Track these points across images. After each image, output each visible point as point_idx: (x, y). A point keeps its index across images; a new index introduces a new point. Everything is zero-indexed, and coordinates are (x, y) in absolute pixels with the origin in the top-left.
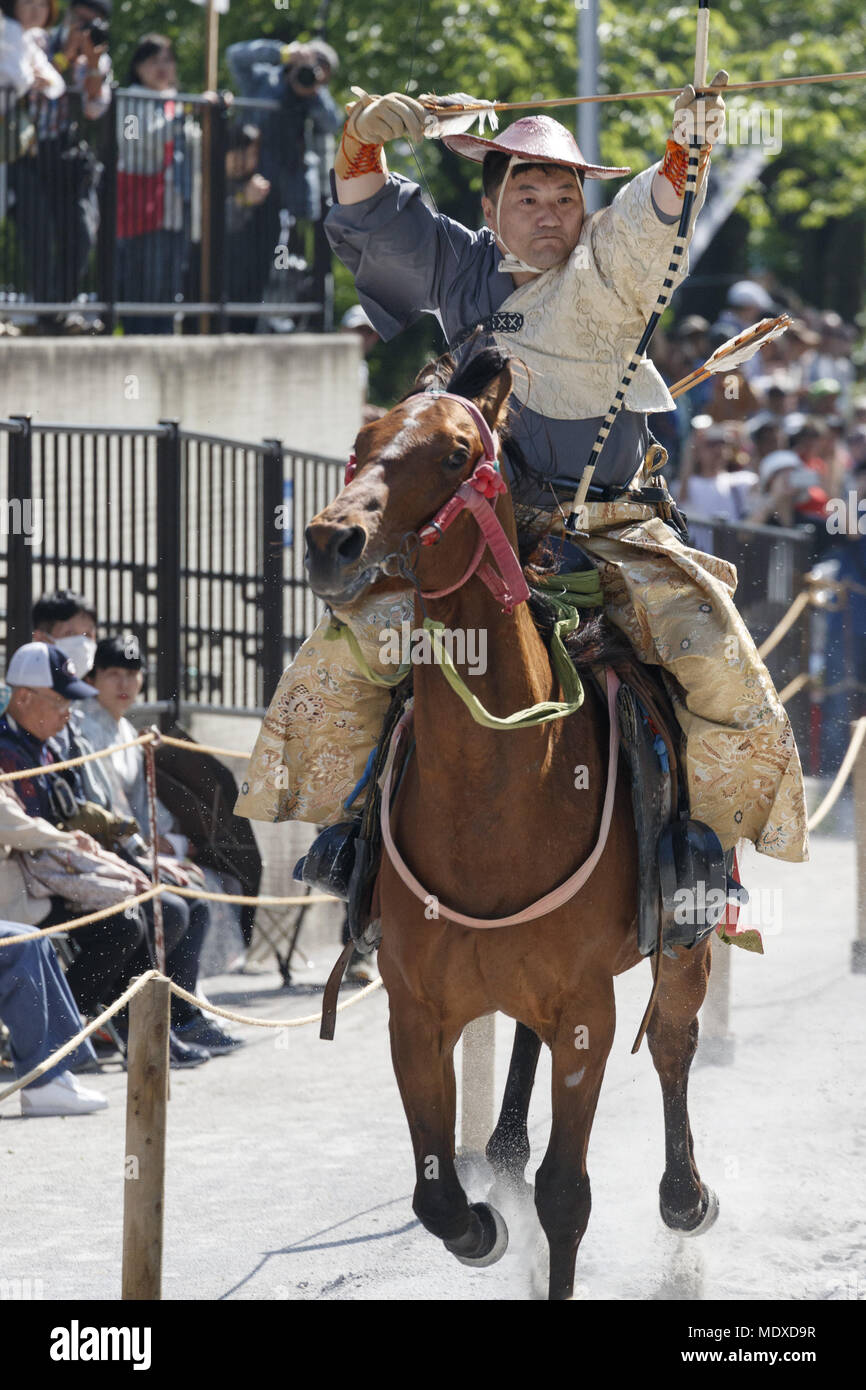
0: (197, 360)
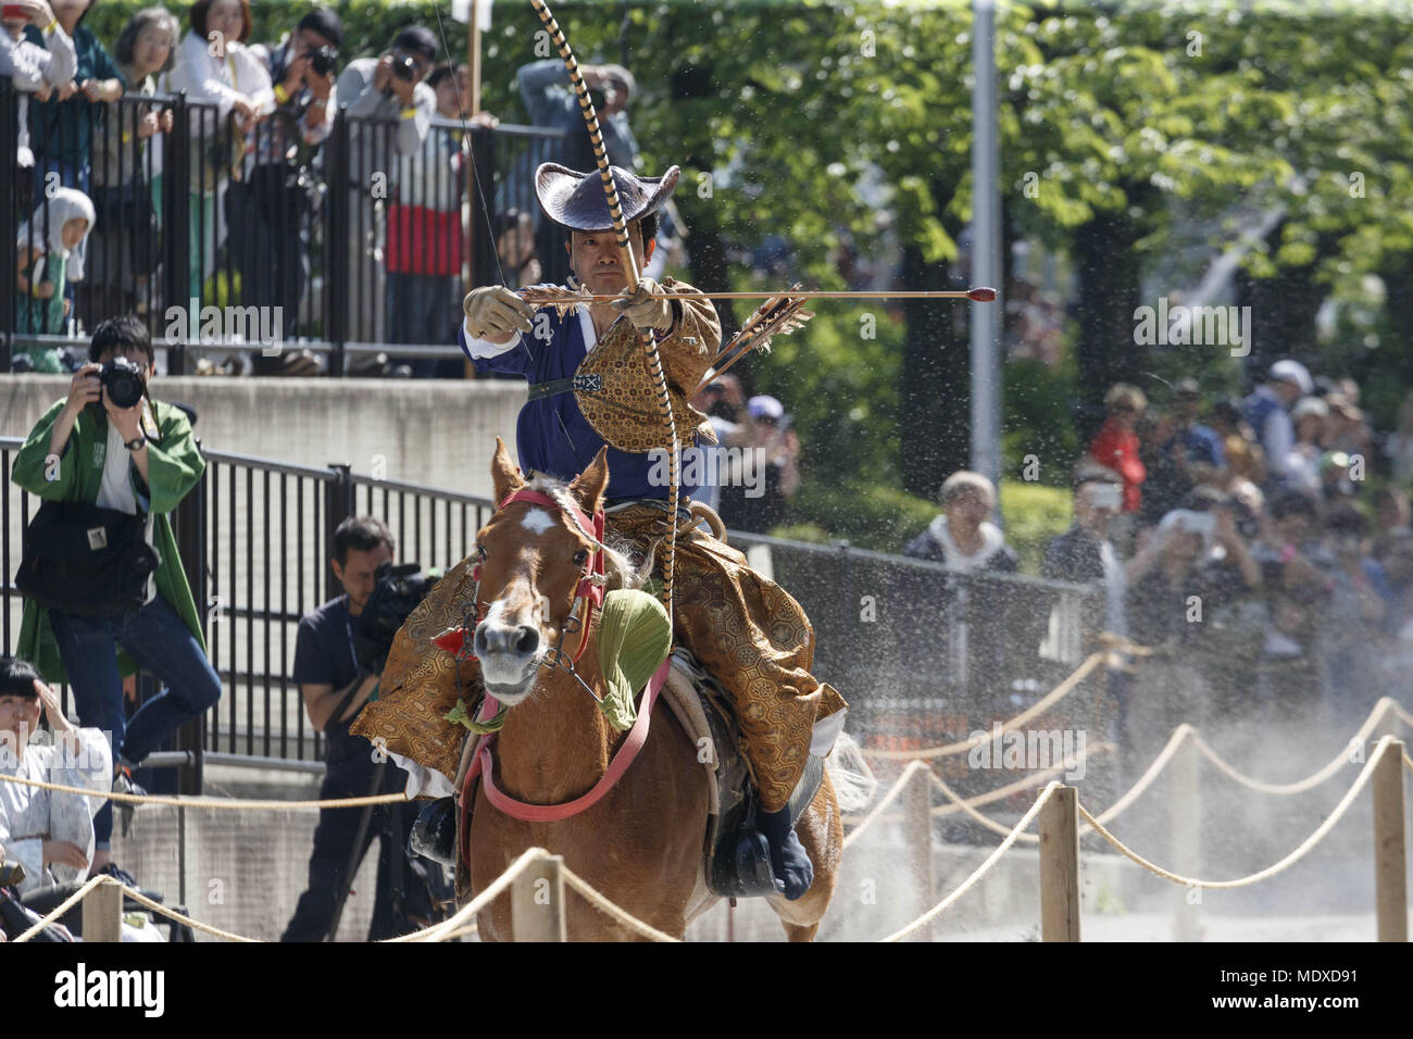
0: (448, 406)
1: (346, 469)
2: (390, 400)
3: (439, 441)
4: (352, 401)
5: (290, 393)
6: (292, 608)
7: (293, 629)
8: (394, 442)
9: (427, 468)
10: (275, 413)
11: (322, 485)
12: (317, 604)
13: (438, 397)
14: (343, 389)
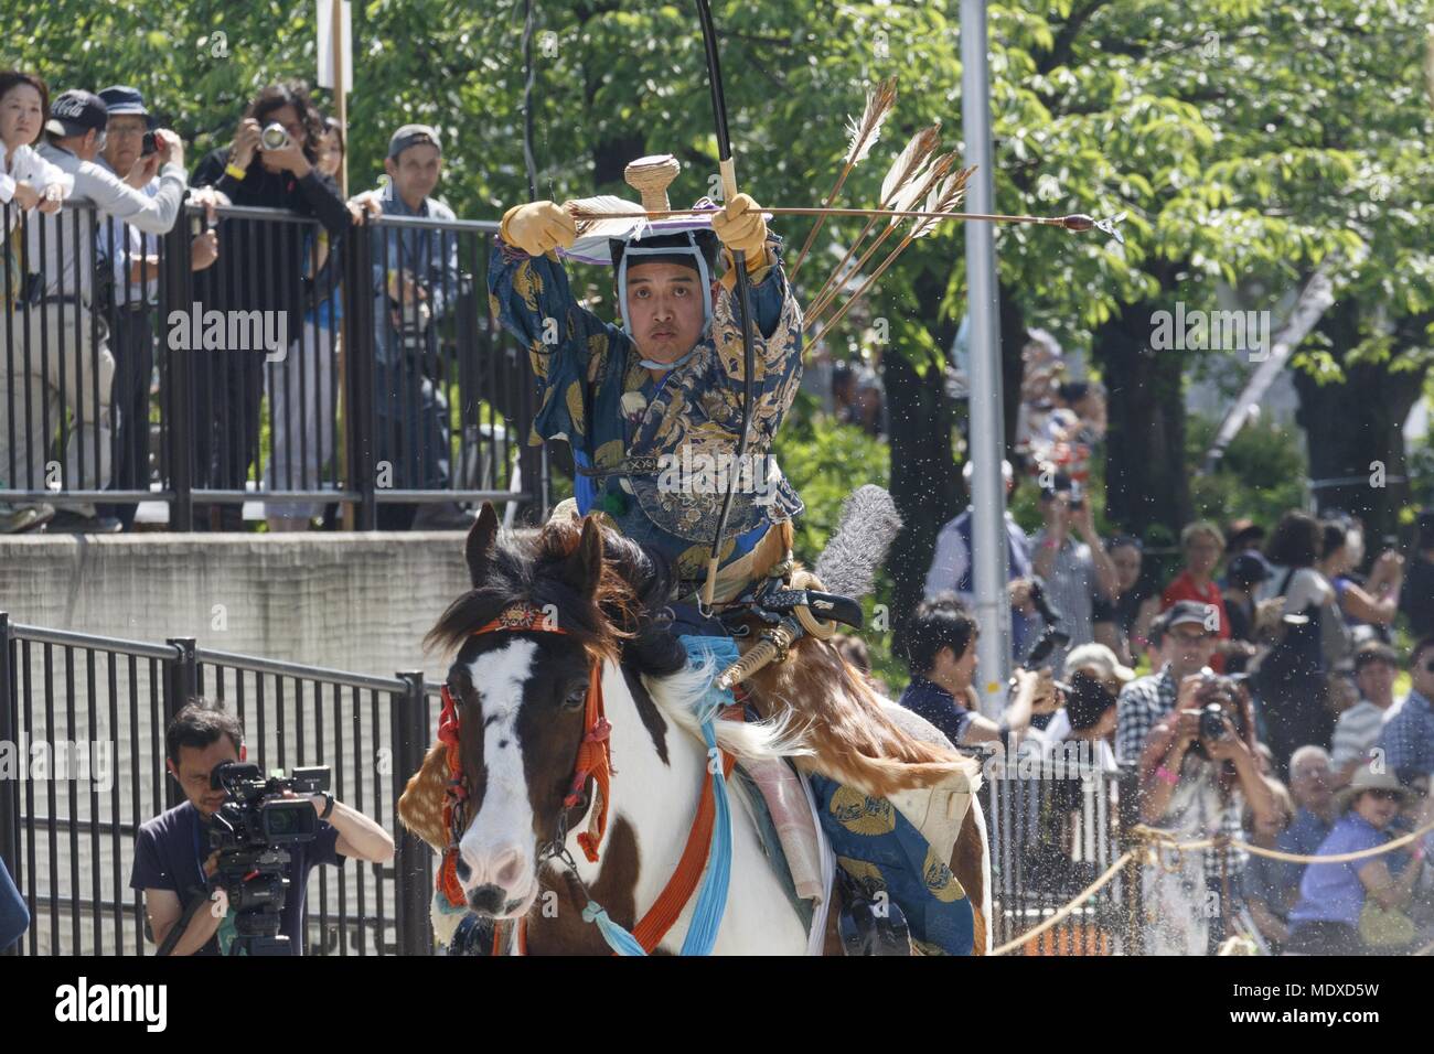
1: (190, 644)
2: (249, 555)
3: (311, 609)
4: (202, 559)
5: (123, 552)
6: (126, 819)
7: (127, 844)
8: (255, 611)
9: (297, 641)
10: (106, 576)
11: (160, 665)
12: (157, 812)
13: (309, 551)
14: (189, 545)
